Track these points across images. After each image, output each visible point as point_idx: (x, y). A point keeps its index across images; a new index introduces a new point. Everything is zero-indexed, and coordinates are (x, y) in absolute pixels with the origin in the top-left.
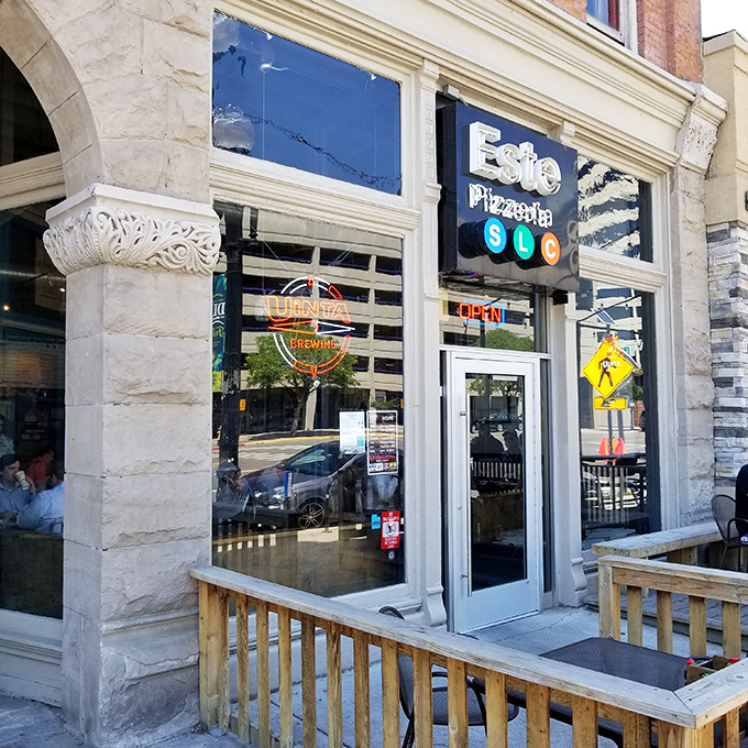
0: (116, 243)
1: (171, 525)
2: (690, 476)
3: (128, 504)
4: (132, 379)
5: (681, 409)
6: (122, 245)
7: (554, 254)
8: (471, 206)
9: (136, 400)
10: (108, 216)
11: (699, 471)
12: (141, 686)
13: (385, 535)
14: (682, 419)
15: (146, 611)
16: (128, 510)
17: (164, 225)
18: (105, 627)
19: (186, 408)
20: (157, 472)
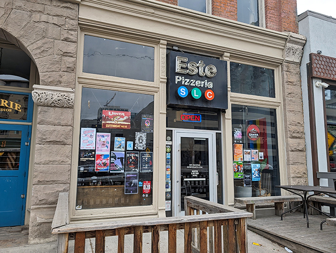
0: (39, 100)
1: (55, 179)
2: (291, 176)
3: (41, 172)
4: (44, 137)
5: (287, 151)
6: (42, 101)
7: (211, 97)
8: (176, 83)
9: (46, 143)
10: (37, 93)
11: (296, 175)
12: (42, 225)
13: (144, 189)
14: (288, 155)
15: (46, 204)
16: (41, 174)
17: (55, 94)
18: (32, 207)
19: (63, 146)
20: (52, 164)
